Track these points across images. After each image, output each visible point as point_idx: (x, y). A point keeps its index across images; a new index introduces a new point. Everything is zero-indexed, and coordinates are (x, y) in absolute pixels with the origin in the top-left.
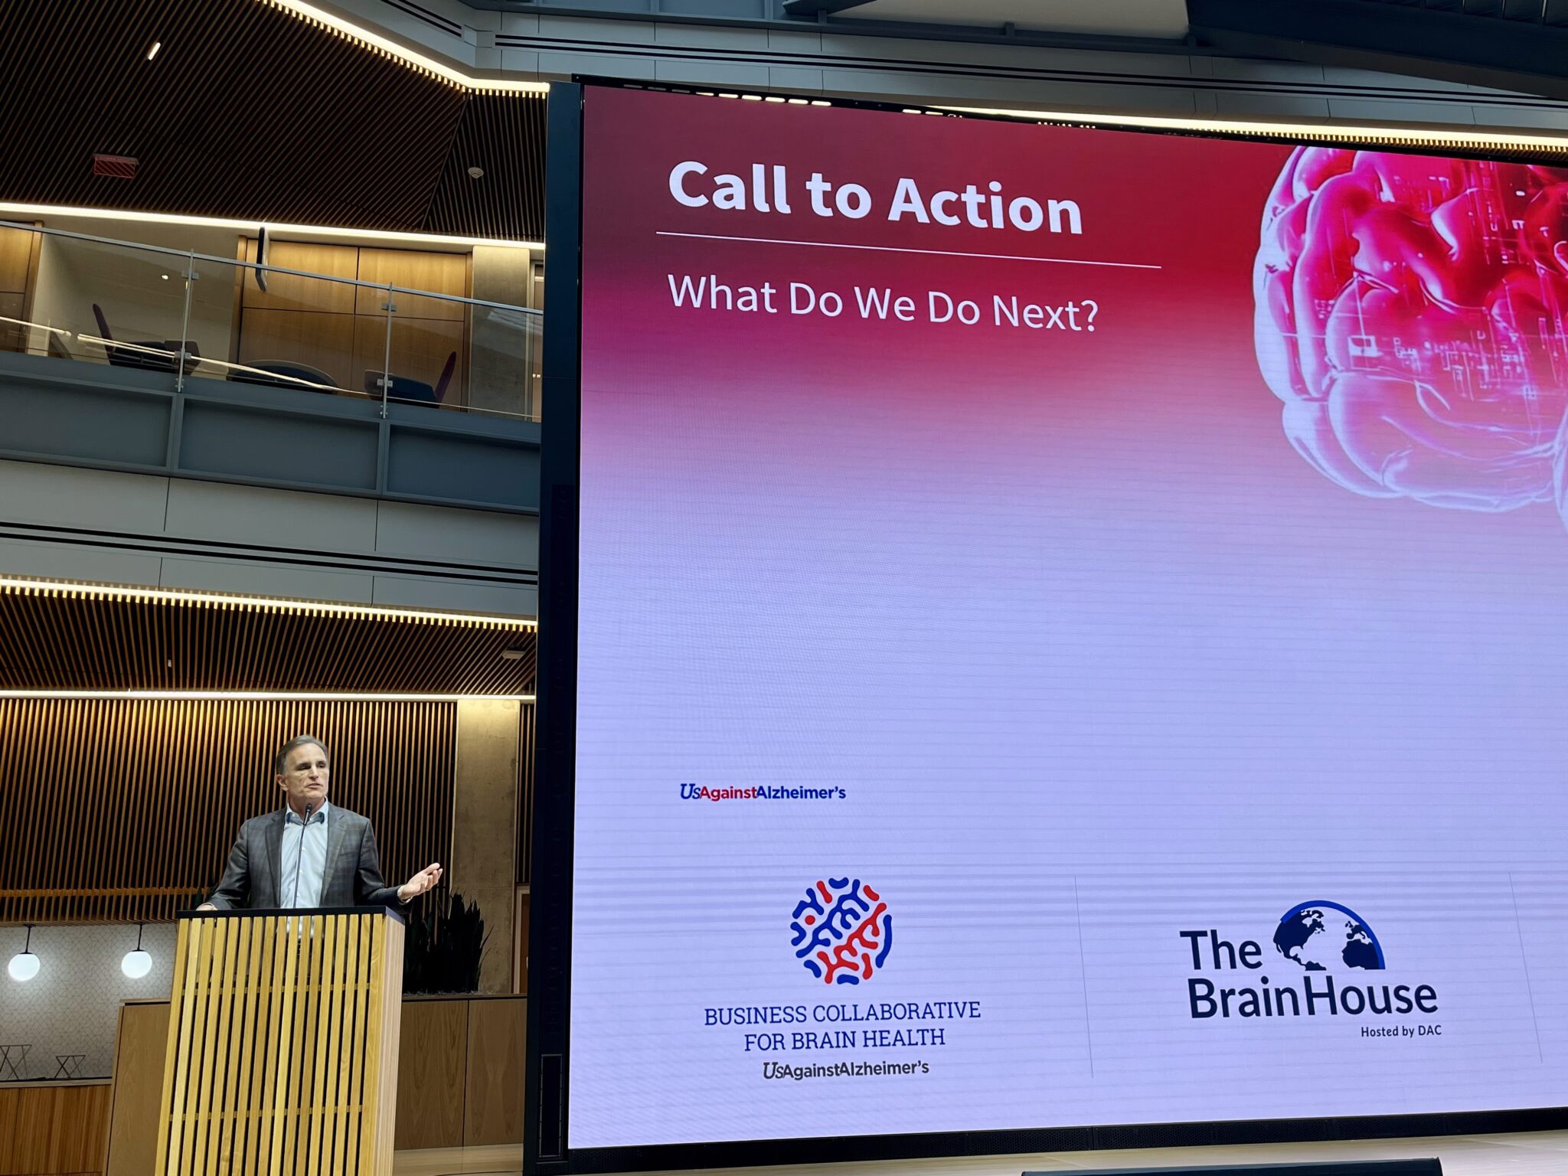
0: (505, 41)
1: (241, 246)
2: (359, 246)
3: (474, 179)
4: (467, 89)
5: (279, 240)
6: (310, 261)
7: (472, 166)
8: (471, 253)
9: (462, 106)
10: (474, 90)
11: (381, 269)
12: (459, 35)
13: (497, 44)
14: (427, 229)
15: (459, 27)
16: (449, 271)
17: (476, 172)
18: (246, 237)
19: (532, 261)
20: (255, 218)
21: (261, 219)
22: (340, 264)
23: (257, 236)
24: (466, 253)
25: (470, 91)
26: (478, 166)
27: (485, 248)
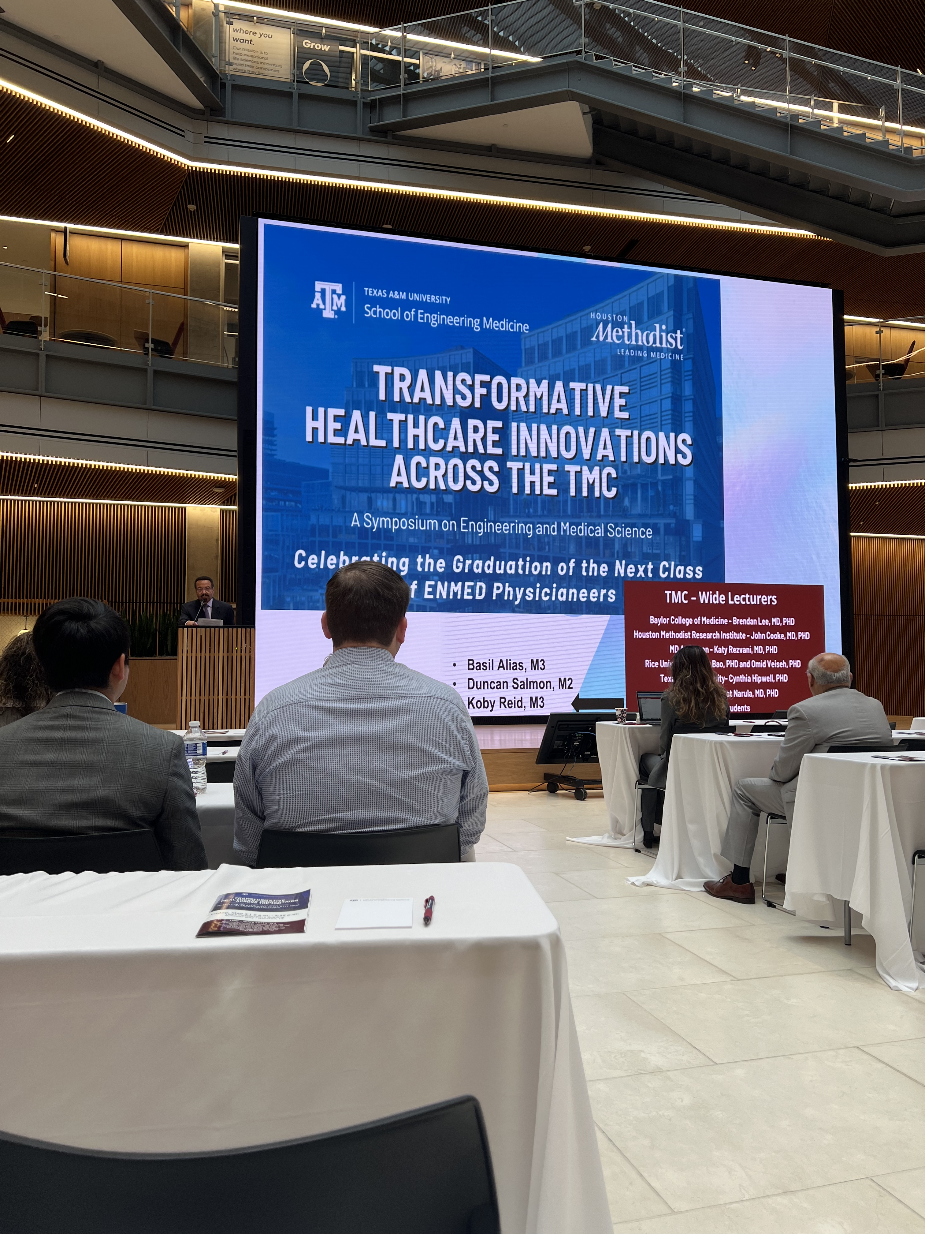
0: (211, 140)
1: (53, 235)
2: (122, 239)
3: (191, 211)
4: (188, 167)
5: (74, 233)
6: (94, 245)
7: (190, 204)
8: (188, 246)
9: (185, 175)
10: (192, 167)
11: (135, 252)
12: (184, 136)
13: (206, 142)
14: (162, 232)
15: (183, 131)
16: (174, 256)
17: (192, 207)
18: (56, 231)
19: (223, 252)
20: (62, 221)
21: (65, 222)
22: (111, 249)
23: (63, 230)
24: (185, 246)
25: (190, 168)
26: (193, 204)
27: (196, 245)
